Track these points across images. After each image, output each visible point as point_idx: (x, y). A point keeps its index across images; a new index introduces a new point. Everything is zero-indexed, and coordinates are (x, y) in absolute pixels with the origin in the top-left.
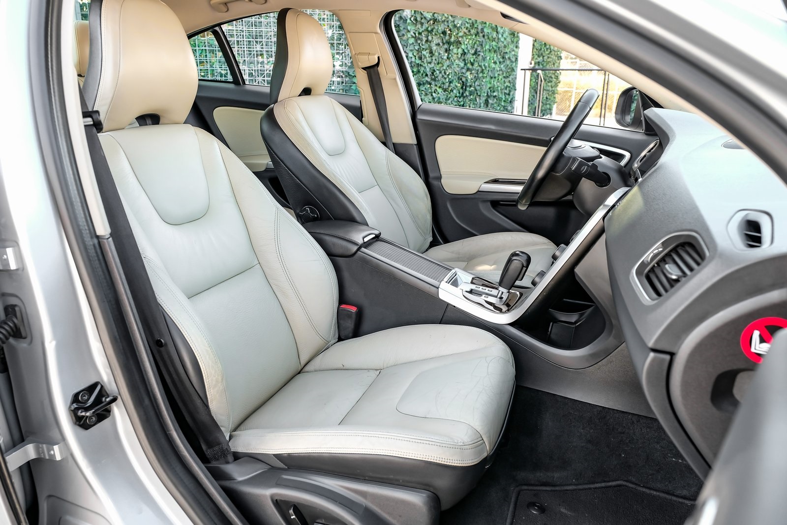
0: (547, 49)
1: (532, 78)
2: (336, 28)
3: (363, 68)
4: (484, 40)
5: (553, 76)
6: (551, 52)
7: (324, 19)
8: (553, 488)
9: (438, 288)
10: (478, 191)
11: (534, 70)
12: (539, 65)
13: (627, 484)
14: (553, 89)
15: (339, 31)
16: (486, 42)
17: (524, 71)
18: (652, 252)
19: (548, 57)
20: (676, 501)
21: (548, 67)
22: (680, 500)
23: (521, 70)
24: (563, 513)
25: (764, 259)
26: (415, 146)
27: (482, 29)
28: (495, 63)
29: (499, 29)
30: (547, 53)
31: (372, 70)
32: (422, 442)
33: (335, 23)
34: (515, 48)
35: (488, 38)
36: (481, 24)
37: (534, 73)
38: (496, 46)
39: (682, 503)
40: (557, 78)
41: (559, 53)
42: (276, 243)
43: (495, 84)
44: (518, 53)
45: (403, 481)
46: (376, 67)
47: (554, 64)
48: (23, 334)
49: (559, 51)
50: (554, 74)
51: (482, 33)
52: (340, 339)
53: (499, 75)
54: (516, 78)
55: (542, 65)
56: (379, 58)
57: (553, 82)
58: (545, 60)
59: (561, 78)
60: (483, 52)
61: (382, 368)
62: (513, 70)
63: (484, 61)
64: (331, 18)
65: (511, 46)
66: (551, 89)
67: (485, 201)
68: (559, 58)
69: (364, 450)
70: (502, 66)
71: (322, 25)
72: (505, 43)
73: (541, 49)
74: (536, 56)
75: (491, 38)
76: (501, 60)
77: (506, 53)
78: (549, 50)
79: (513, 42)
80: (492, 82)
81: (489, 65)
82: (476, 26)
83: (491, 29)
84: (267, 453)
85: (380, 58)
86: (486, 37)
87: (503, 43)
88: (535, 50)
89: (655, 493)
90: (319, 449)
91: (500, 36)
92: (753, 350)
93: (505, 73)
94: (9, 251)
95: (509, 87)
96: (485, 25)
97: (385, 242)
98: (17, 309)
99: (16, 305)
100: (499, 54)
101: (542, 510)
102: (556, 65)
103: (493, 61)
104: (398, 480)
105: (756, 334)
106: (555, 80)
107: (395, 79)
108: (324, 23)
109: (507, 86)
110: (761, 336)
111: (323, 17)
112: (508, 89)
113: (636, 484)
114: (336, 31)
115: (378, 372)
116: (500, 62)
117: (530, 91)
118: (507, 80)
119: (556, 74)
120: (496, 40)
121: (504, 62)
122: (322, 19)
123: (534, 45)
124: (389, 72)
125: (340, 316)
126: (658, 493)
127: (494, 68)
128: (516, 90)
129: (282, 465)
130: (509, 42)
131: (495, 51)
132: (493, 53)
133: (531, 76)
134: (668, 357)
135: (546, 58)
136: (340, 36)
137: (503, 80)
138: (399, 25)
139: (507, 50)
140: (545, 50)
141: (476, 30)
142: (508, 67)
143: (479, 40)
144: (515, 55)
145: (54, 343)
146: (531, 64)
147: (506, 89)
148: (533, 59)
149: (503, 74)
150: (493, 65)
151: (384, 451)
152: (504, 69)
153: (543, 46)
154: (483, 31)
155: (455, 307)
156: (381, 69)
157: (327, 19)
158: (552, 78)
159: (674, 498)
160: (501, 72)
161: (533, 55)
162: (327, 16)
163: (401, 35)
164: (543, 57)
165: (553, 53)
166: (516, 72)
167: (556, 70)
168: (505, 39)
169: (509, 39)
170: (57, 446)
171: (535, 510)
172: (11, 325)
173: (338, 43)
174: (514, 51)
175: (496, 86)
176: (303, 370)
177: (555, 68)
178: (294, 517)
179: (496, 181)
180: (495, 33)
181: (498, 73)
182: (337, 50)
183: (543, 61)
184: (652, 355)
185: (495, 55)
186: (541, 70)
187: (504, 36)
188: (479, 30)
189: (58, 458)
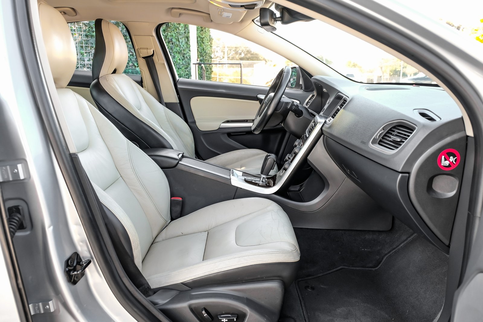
0: (205, 52)
1: (199, 69)
2: (84, 36)
3: (142, 58)
4: (173, 46)
5: (209, 68)
6: (206, 54)
7: (74, 30)
8: (313, 277)
9: (230, 179)
10: (219, 128)
11: (200, 64)
12: (201, 61)
13: (345, 267)
14: (209, 75)
15: (86, 38)
16: (174, 47)
17: (195, 65)
18: (379, 133)
19: (206, 57)
20: (368, 270)
21: (206, 63)
22: (370, 269)
23: (193, 64)
24: (322, 287)
25: (441, 125)
26: (178, 104)
27: (171, 39)
28: (180, 60)
29: (180, 40)
30: (205, 54)
31: (149, 59)
32: (273, 253)
33: (82, 33)
34: (189, 51)
35: (175, 45)
36: (170, 36)
37: (199, 66)
38: (179, 50)
39: (371, 270)
40: (211, 69)
41: (210, 55)
42: (131, 162)
43: (181, 72)
44: (190, 54)
45: (266, 278)
46: (152, 57)
47: (208, 61)
48: (25, 226)
49: (210, 54)
50: (209, 67)
51: (171, 42)
52: (172, 219)
53: (182, 67)
54: (191, 69)
55: (203, 61)
56: (153, 51)
57: (209, 71)
58: (204, 59)
59: (213, 69)
60: (173, 53)
61: (208, 229)
62: (189, 64)
63: (174, 58)
64: (80, 30)
65: (187, 50)
66: (208, 76)
67: (223, 133)
68: (211, 58)
69: (242, 265)
70: (183, 62)
71: (74, 34)
72: (184, 48)
73: (201, 52)
74: (200, 56)
75: (176, 45)
76: (183, 58)
77: (185, 54)
78: (205, 53)
79: (187, 47)
80: (179, 71)
81: (177, 61)
82: (168, 38)
83: (175, 40)
84: (176, 283)
85: (155, 51)
86: (174, 44)
87: (182, 48)
88: (199, 53)
89: (358, 268)
90: (213, 271)
91: (181, 44)
92: (442, 165)
93: (185, 66)
94: (20, 166)
95: (188, 74)
96: (172, 37)
97: (187, 158)
98: (20, 208)
99: (18, 206)
100: (181, 55)
101: (313, 288)
102: (210, 61)
103: (178, 59)
104: (263, 278)
105: (443, 157)
106: (210, 70)
107: (164, 64)
108: (74, 32)
109: (187, 73)
110: (445, 158)
111: (74, 28)
112: (188, 75)
113: (348, 266)
114: (84, 38)
115: (207, 232)
116: (182, 59)
117: (199, 77)
118: (186, 70)
119: (210, 67)
120: (179, 46)
121: (184, 59)
122: (73, 30)
123: (198, 50)
124: (159, 60)
125: (173, 204)
126: (359, 268)
127: (179, 63)
128: (191, 76)
129: (188, 288)
130: (185, 48)
131: (179, 53)
132: (178, 54)
133: (198, 68)
134: (407, 175)
135: (204, 57)
136: (87, 41)
137: (185, 70)
138: (126, 35)
139: (185, 52)
140: (204, 53)
141: (168, 40)
142: (187, 62)
143: (170, 46)
144: (189, 55)
145: (52, 228)
146: (198, 61)
147: (187, 75)
148: (198, 57)
149: (184, 66)
150: (179, 61)
151: (254, 262)
152: (184, 63)
153: (203, 50)
154: (172, 41)
155: (241, 188)
156: (155, 58)
157: (77, 30)
158: (208, 69)
159: (367, 269)
160: (183, 65)
161: (198, 55)
162: (77, 28)
163: (128, 41)
164: (203, 57)
165: (207, 54)
166: (190, 65)
167: (210, 64)
168: (183, 46)
169: (185, 46)
170: (51, 301)
171: (310, 289)
172: (17, 219)
173: (86, 46)
174: (188, 53)
175: (181, 74)
176: (155, 242)
177: (209, 63)
178: (206, 315)
179: (228, 122)
180: (178, 42)
181: (182, 66)
182: (85, 50)
183: (203, 59)
184: (400, 175)
185: (179, 55)
186: (204, 64)
187: (183, 44)
188: (170, 40)
189: (52, 310)
